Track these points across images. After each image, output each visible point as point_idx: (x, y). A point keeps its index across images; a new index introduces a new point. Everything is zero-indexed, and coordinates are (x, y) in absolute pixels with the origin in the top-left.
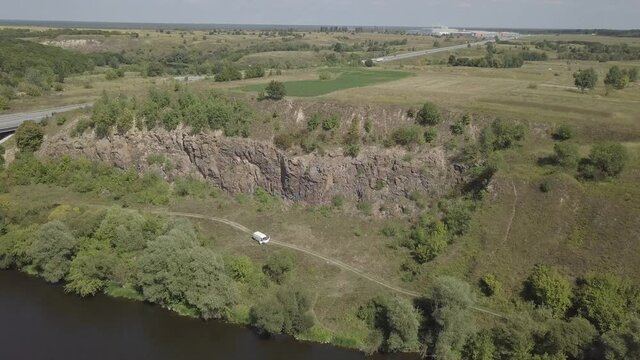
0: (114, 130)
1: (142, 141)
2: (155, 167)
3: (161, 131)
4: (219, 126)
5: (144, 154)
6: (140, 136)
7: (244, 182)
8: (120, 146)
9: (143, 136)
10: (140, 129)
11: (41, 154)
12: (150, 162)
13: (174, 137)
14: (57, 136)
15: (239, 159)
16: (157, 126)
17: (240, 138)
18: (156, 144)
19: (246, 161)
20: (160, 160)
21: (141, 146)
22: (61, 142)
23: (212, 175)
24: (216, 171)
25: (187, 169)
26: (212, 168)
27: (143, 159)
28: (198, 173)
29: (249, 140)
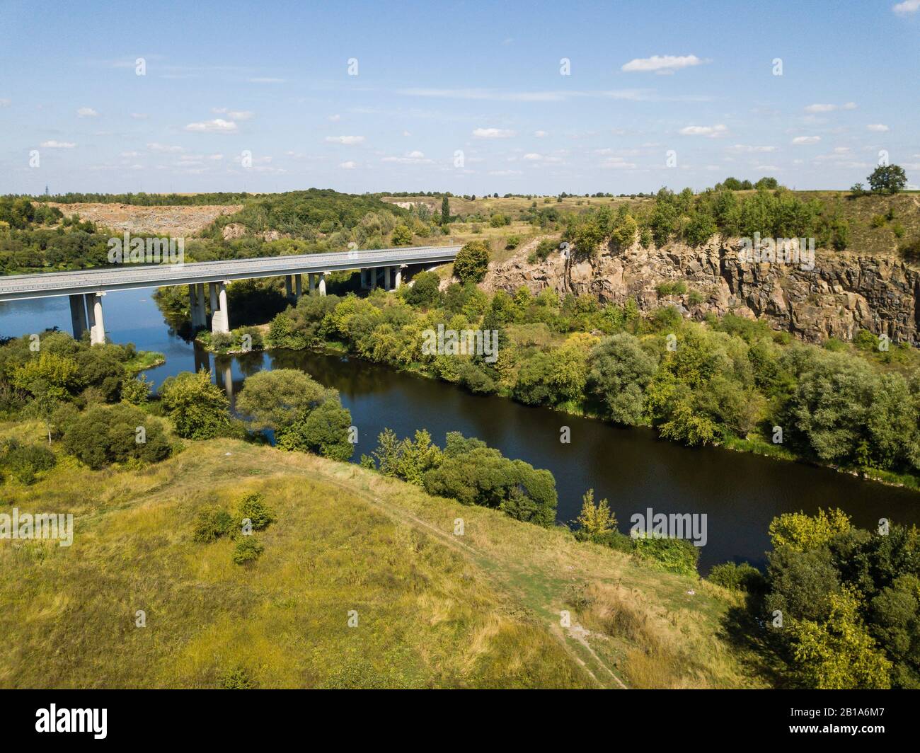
0: (603, 248)
1: (648, 264)
2: (670, 301)
3: (679, 249)
4: (791, 233)
5: (648, 283)
6: (644, 257)
7: (835, 322)
8: (611, 272)
9: (649, 256)
10: (646, 247)
11: (486, 287)
12: (660, 293)
13: (704, 256)
14: (510, 262)
15: (825, 285)
16: (671, 243)
17: (830, 252)
18: (670, 267)
19: (838, 288)
20: (677, 290)
21: (646, 271)
22: (515, 271)
23: (773, 311)
24: (782, 304)
25: (724, 304)
26: (776, 300)
27: (649, 289)
28: (745, 309)
29: (847, 254)
